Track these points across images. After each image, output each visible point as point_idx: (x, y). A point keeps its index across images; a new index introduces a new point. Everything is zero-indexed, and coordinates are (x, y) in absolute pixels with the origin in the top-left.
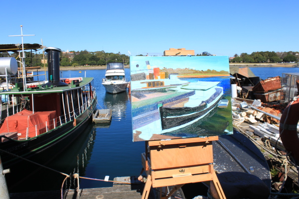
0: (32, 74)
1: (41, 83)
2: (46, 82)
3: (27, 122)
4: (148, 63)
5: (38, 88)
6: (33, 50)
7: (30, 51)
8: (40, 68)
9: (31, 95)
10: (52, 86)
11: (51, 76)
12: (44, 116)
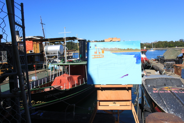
0: (72, 54)
1: (76, 59)
2: (78, 58)
3: (66, 80)
4: (96, 46)
5: (73, 62)
6: (72, 41)
7: (70, 41)
8: (75, 51)
9: (69, 65)
10: (80, 61)
11: (81, 55)
12: (75, 78)
